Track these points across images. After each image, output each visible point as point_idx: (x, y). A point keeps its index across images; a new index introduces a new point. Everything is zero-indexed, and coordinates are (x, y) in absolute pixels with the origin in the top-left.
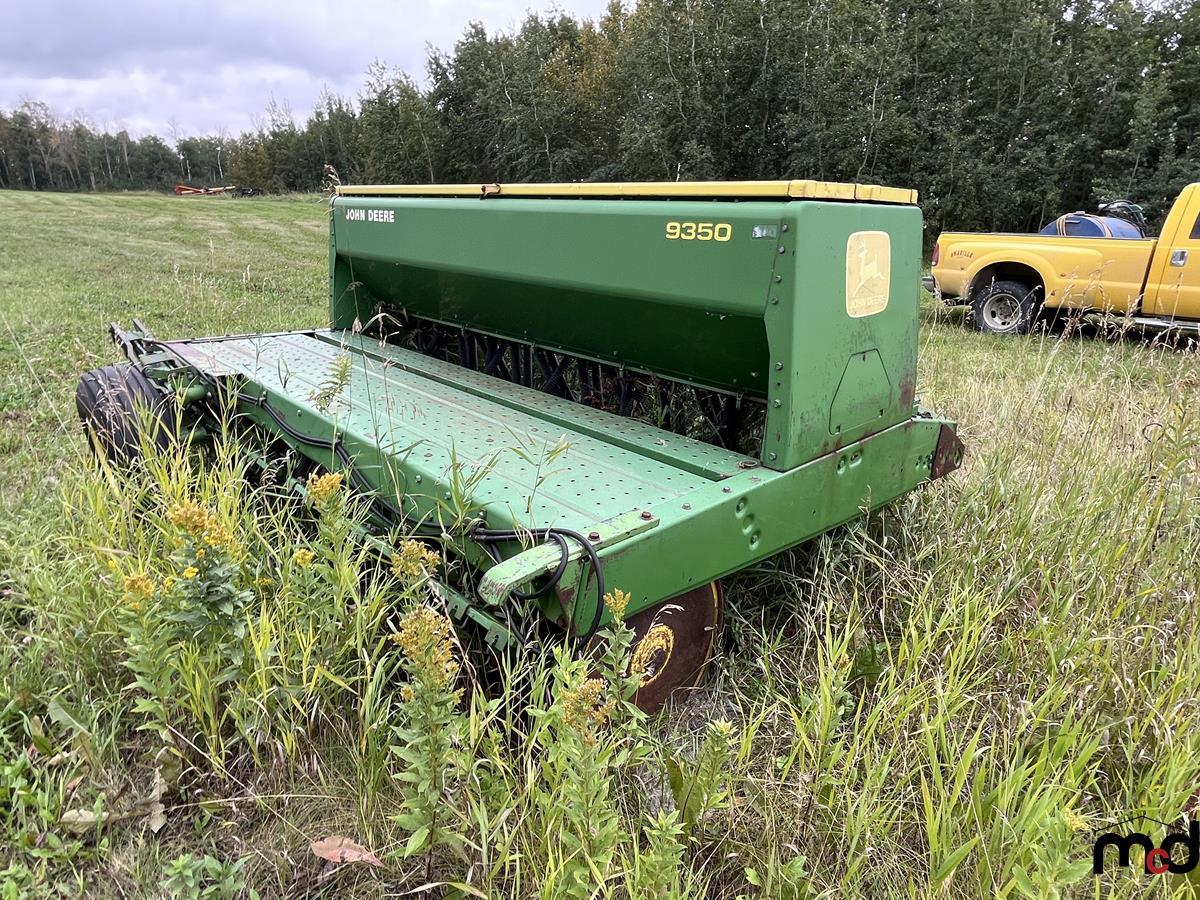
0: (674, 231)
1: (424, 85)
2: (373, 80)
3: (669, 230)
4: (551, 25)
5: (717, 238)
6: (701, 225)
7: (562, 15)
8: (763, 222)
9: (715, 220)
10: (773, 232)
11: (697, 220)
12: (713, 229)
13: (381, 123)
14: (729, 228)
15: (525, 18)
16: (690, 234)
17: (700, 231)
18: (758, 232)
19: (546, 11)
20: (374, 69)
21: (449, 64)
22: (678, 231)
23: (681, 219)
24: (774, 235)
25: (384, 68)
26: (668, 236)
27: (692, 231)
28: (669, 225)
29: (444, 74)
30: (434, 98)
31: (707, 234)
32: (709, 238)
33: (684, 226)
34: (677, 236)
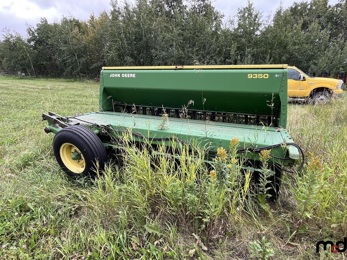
0: (250, 76)
1: (25, 37)
2: (5, 34)
3: (248, 76)
4: (70, 20)
5: (264, 77)
6: (259, 75)
7: (74, 18)
8: (278, 73)
9: (263, 73)
10: (281, 75)
11: (258, 73)
12: (263, 75)
13: (10, 48)
14: (268, 75)
15: (62, 18)
16: (256, 77)
17: (259, 76)
18: (276, 76)
19: (69, 17)
20: (5, 30)
21: (35, 30)
22: (252, 76)
23: (253, 73)
24: (281, 76)
25: (9, 30)
26: (248, 77)
27: (256, 76)
28: (249, 75)
29: (33, 33)
30: (29, 41)
31: (261, 77)
32: (262, 77)
33: (254, 75)
34: (251, 77)
